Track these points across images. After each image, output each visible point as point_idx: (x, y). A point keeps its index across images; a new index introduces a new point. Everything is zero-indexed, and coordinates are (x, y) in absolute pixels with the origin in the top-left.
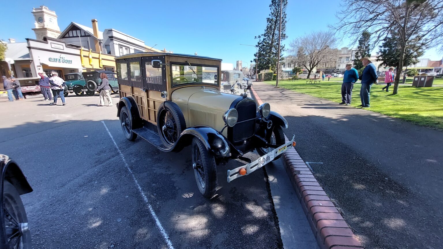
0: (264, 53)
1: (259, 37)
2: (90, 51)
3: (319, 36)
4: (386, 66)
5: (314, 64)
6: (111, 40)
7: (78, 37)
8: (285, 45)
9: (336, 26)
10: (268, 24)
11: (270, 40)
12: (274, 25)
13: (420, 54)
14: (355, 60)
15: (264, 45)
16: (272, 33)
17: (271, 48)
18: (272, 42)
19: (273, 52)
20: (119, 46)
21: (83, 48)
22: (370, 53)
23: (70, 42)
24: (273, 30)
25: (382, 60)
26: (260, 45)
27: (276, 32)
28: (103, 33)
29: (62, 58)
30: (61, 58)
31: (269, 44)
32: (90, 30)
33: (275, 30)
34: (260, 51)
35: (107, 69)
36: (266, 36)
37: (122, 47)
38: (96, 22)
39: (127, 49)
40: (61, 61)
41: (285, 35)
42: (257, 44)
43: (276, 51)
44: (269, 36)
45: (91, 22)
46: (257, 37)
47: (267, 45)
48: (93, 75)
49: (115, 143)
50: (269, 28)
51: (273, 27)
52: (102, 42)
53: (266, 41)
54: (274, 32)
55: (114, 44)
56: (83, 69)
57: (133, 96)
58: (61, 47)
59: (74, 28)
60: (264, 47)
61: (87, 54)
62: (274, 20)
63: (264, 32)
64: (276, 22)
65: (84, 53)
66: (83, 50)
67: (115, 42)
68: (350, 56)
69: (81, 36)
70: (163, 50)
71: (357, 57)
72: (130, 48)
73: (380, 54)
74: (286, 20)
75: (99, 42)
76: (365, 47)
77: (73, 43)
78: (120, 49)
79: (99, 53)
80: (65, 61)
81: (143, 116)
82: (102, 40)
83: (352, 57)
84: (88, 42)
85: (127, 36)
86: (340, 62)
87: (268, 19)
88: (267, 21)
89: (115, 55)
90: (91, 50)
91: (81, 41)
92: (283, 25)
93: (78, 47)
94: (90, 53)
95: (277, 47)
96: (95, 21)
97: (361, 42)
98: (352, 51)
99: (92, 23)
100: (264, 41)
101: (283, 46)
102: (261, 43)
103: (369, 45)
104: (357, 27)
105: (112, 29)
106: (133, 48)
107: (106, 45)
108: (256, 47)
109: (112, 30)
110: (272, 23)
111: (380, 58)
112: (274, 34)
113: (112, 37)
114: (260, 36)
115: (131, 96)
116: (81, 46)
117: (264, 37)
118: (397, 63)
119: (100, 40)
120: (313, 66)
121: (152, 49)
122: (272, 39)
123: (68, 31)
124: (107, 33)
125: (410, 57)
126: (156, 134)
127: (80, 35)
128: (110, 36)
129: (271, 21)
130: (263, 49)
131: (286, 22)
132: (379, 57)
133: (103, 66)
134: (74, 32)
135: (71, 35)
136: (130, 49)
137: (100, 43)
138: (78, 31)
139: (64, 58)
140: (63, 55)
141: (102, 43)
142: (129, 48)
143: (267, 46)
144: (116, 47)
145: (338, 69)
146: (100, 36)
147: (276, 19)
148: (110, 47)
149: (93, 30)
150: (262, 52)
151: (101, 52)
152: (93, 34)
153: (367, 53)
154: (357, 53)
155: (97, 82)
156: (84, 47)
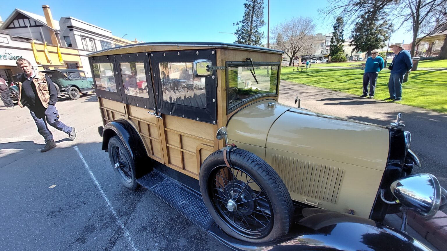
0: (244, 41)
1: (238, 24)
2: (45, 44)
3: (299, 22)
4: (358, 51)
5: (295, 50)
6: (70, 30)
7: (26, 27)
8: (264, 32)
9: (326, 10)
10: (245, 10)
11: (248, 27)
12: (252, 11)
13: (387, 38)
14: (331, 46)
15: (243, 33)
16: (251, 19)
17: (250, 35)
18: (251, 30)
19: (252, 40)
20: (82, 37)
21: (34, 41)
22: (344, 39)
23: (16, 34)
24: (251, 17)
25: (354, 45)
26: (239, 33)
27: (255, 18)
28: (59, 22)
29: (8, 53)
30: (6, 54)
31: (248, 31)
32: (42, 19)
33: (254, 17)
34: (239, 39)
35: (70, 66)
36: (244, 22)
37: (85, 39)
38: (48, 8)
39: (92, 40)
40: (7, 57)
41: (263, 21)
42: (236, 32)
43: (255, 39)
44: (247, 23)
45: (42, 8)
46: (235, 24)
47: (246, 32)
48: (52, 75)
49: (106, 198)
50: (247, 14)
51: (251, 13)
52: (59, 32)
53: (245, 28)
54: (252, 19)
55: (74, 34)
56: (38, 67)
57: (130, 119)
58: (5, 40)
59: (19, 16)
60: (243, 34)
61: (41, 48)
62: (251, 5)
63: (242, 19)
64: (253, 8)
65: (36, 47)
66: (35, 43)
67: (75, 32)
68: (324, 41)
69: (31, 26)
70: (134, 40)
71: (332, 43)
72: (95, 39)
73: (352, 39)
74: (264, 6)
75: (55, 33)
76: (339, 33)
77: (21, 34)
78: (83, 41)
79: (57, 47)
80: (12, 58)
81: (153, 154)
82: (59, 30)
83: (326, 43)
84: (40, 33)
85: (90, 25)
86: (315, 48)
87: (246, 5)
88: (244, 7)
89: (77, 47)
90: (46, 42)
91: (32, 32)
92: (261, 11)
93: (28, 40)
94: (45, 47)
95: (256, 34)
96: (46, 7)
97: (335, 28)
98: (326, 37)
99: (43, 10)
100: (243, 28)
101: (262, 33)
102: (240, 31)
103: (343, 30)
104: (347, 11)
105: (69, 17)
106: (99, 39)
107: (64, 37)
108: (235, 34)
109: (69, 19)
110: (249, 9)
111: (353, 43)
112: (252, 20)
113: (71, 27)
114: (239, 22)
115: (126, 118)
116: (32, 39)
117: (242, 24)
118: (368, 47)
119: (56, 31)
120: (294, 53)
121: (121, 40)
122: (251, 26)
123: (12, 20)
124: (64, 22)
125: (379, 42)
126: (184, 188)
127: (28, 25)
128: (69, 25)
129: (249, 6)
130: (243, 37)
131: (263, 7)
132: (351, 42)
133: (64, 61)
134: (21, 21)
135: (17, 25)
136: (95, 41)
137: (57, 34)
138: (26, 21)
139: (11, 54)
140: (8, 51)
141: (59, 34)
142: (93, 39)
143: (246, 34)
144: (78, 39)
145: (314, 55)
146: (56, 25)
147: (254, 4)
148: (70, 38)
149: (46, 18)
150: (242, 39)
151: (59, 45)
152: (46, 23)
153: (341, 39)
154: (332, 39)
155: (59, 84)
156: (37, 39)
